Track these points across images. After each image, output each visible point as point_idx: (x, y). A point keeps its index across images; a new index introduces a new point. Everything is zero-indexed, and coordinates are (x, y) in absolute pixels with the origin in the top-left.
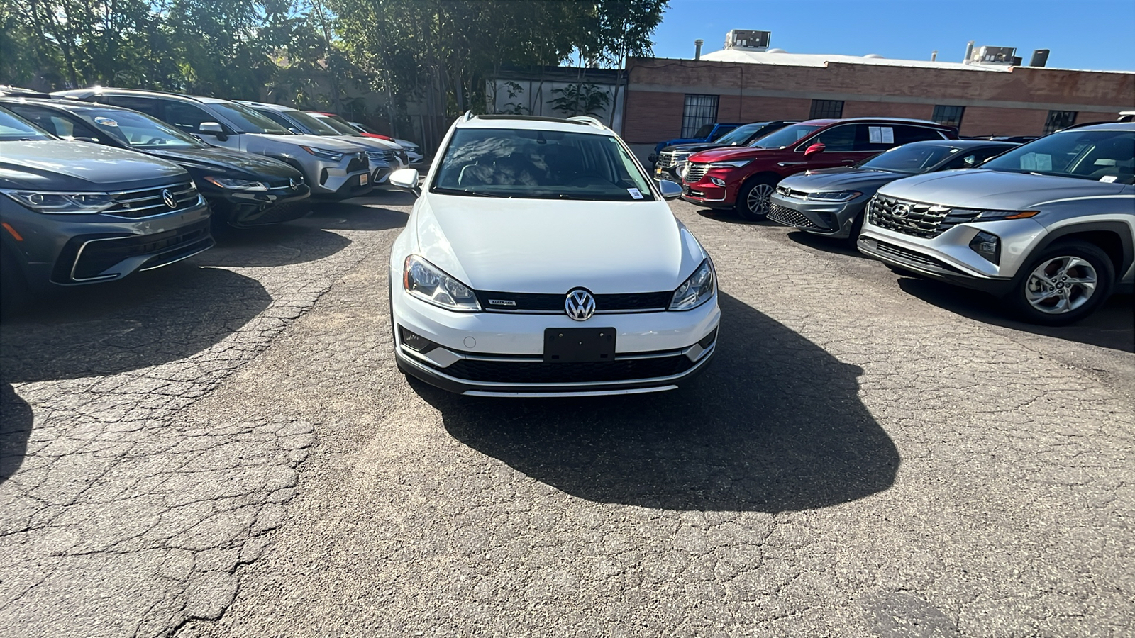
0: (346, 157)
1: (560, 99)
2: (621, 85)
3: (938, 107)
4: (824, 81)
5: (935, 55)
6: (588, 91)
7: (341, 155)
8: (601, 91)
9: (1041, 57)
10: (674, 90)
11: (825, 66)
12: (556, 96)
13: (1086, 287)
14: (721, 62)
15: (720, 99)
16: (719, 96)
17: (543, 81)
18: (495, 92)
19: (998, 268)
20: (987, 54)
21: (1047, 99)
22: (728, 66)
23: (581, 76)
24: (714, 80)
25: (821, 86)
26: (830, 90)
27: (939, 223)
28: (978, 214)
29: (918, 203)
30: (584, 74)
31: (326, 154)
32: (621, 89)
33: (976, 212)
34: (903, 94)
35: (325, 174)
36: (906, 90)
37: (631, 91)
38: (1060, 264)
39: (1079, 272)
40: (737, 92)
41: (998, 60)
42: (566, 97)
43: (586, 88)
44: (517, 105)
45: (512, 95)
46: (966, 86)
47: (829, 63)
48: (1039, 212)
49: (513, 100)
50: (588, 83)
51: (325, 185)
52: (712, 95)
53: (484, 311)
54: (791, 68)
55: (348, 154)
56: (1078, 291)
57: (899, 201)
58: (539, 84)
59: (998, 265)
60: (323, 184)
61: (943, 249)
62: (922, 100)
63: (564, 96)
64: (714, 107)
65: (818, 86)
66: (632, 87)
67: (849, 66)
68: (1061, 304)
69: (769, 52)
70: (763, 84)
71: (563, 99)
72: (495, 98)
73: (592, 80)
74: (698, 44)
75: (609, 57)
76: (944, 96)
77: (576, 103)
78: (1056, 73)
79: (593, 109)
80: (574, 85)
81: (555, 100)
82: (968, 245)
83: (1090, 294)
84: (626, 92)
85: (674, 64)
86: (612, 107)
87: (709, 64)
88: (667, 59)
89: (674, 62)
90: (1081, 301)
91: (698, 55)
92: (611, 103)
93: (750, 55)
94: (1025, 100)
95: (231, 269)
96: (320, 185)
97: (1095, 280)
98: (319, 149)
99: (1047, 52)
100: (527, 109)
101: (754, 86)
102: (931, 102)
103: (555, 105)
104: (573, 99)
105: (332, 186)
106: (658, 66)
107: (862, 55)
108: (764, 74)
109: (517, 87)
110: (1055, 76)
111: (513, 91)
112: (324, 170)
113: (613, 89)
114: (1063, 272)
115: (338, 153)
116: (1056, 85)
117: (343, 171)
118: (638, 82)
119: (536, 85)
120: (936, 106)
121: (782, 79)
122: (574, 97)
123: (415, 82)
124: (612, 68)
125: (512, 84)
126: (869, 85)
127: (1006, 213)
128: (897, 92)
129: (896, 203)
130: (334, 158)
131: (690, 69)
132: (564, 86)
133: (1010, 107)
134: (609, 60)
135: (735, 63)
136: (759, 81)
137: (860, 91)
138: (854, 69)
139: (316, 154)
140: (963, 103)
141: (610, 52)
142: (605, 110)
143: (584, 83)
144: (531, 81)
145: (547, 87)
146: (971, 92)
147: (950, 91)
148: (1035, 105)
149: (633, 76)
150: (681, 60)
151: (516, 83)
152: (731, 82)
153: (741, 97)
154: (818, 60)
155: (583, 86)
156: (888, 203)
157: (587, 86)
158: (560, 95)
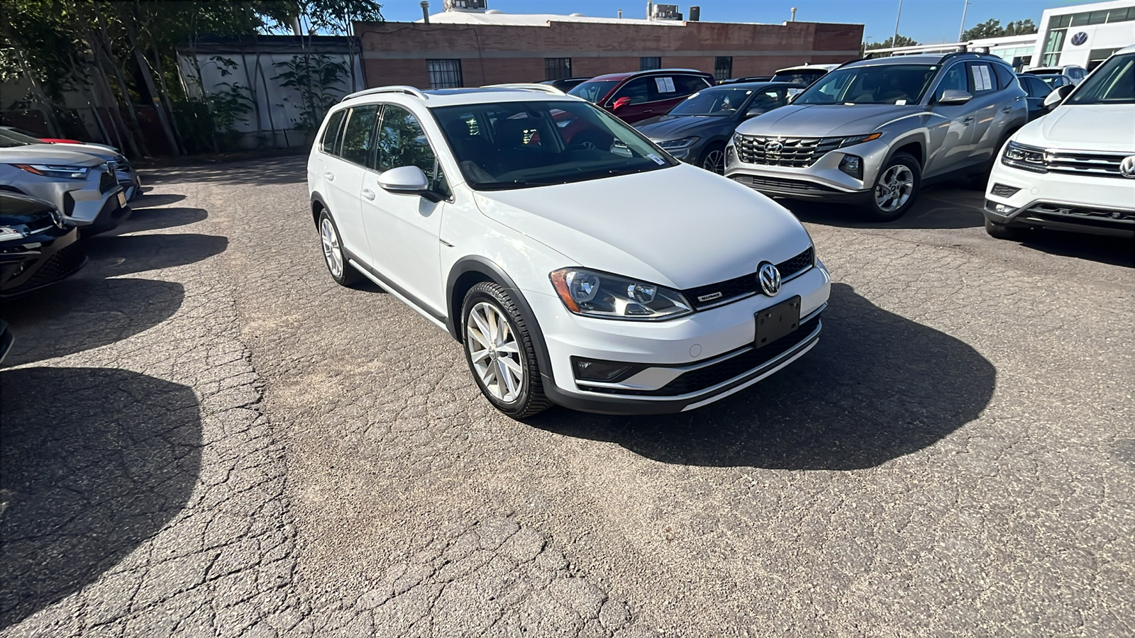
0: (93, 172)
1: (286, 74)
2: (356, 53)
3: (642, 58)
4: (551, 40)
5: (620, 13)
6: (318, 62)
7: (84, 170)
8: (333, 61)
9: (695, 13)
10: (414, 55)
11: (548, 25)
12: (280, 71)
13: (907, 187)
14: (454, 24)
15: (462, 63)
16: (459, 60)
17: (260, 53)
18: (198, 71)
19: (862, 183)
20: (659, 11)
21: (712, 48)
22: (461, 28)
23: (306, 45)
24: (451, 43)
25: (548, 45)
26: (557, 48)
27: (812, 152)
28: (841, 141)
29: (787, 138)
30: (310, 43)
31: (59, 172)
32: (357, 58)
33: (838, 139)
34: (614, 49)
35: (69, 202)
36: (616, 44)
37: (367, 60)
38: (891, 173)
39: (902, 176)
40: (476, 55)
41: (667, 17)
42: (294, 71)
43: (315, 59)
44: (232, 85)
45: (224, 73)
46: (658, 39)
47: (551, 22)
48: (881, 133)
49: (226, 79)
50: (317, 53)
51: (73, 215)
52: (453, 60)
53: (696, 312)
54: (520, 28)
55: (93, 167)
56: (903, 190)
57: (769, 139)
58: (255, 57)
59: (862, 180)
60: (70, 215)
61: (818, 174)
62: (629, 54)
63: (291, 70)
64: (457, 71)
65: (546, 45)
66: (368, 55)
67: (569, 25)
68: (895, 202)
69: (488, 12)
70: (498, 46)
71: (291, 74)
72: (200, 78)
73: (320, 49)
74: (424, 6)
75: (333, 22)
76: (645, 49)
77: (308, 77)
78: (713, 26)
79: (328, 82)
80: (300, 56)
81: (281, 75)
82: (837, 168)
83: (910, 191)
84: (362, 61)
85: (406, 28)
86: (350, 80)
87: (442, 27)
88: (398, 22)
89: (406, 26)
90: (905, 197)
91: (426, 18)
92: (350, 74)
93: (476, 17)
94: (699, 50)
95: (43, 363)
96: (67, 217)
97: (912, 180)
98: (48, 166)
99: (698, 8)
100: (246, 88)
101: (490, 48)
102: (636, 54)
103: (283, 81)
104: (303, 73)
105: (84, 214)
106: (391, 30)
107: (568, 14)
108: (497, 36)
109: (230, 63)
110: (714, 28)
111: (224, 68)
112: (67, 196)
113: (347, 58)
114: (894, 177)
115: (79, 168)
116: (716, 36)
117: (95, 191)
118: (372, 50)
119: (251, 59)
120: (641, 58)
121: (514, 39)
122: (305, 71)
123: (69, 62)
124: (341, 35)
125: (219, 59)
126: (588, 42)
127: (859, 138)
128: (610, 48)
129: (767, 141)
130: (73, 175)
131: (425, 32)
132: (289, 58)
133: (689, 55)
134: (333, 25)
135: (467, 25)
136: (495, 43)
137: (582, 48)
138: (572, 27)
139: (45, 173)
140: (658, 54)
141: (333, 16)
142: (344, 83)
143: (311, 53)
144: (243, 54)
145: (265, 60)
146: (663, 44)
147: (649, 44)
148: (707, 53)
149: (366, 43)
150: (412, 23)
151: (226, 57)
152: (468, 44)
153: (481, 60)
154: (541, 20)
155: (311, 57)
156: (757, 141)
157: (317, 57)
158: (286, 69)
